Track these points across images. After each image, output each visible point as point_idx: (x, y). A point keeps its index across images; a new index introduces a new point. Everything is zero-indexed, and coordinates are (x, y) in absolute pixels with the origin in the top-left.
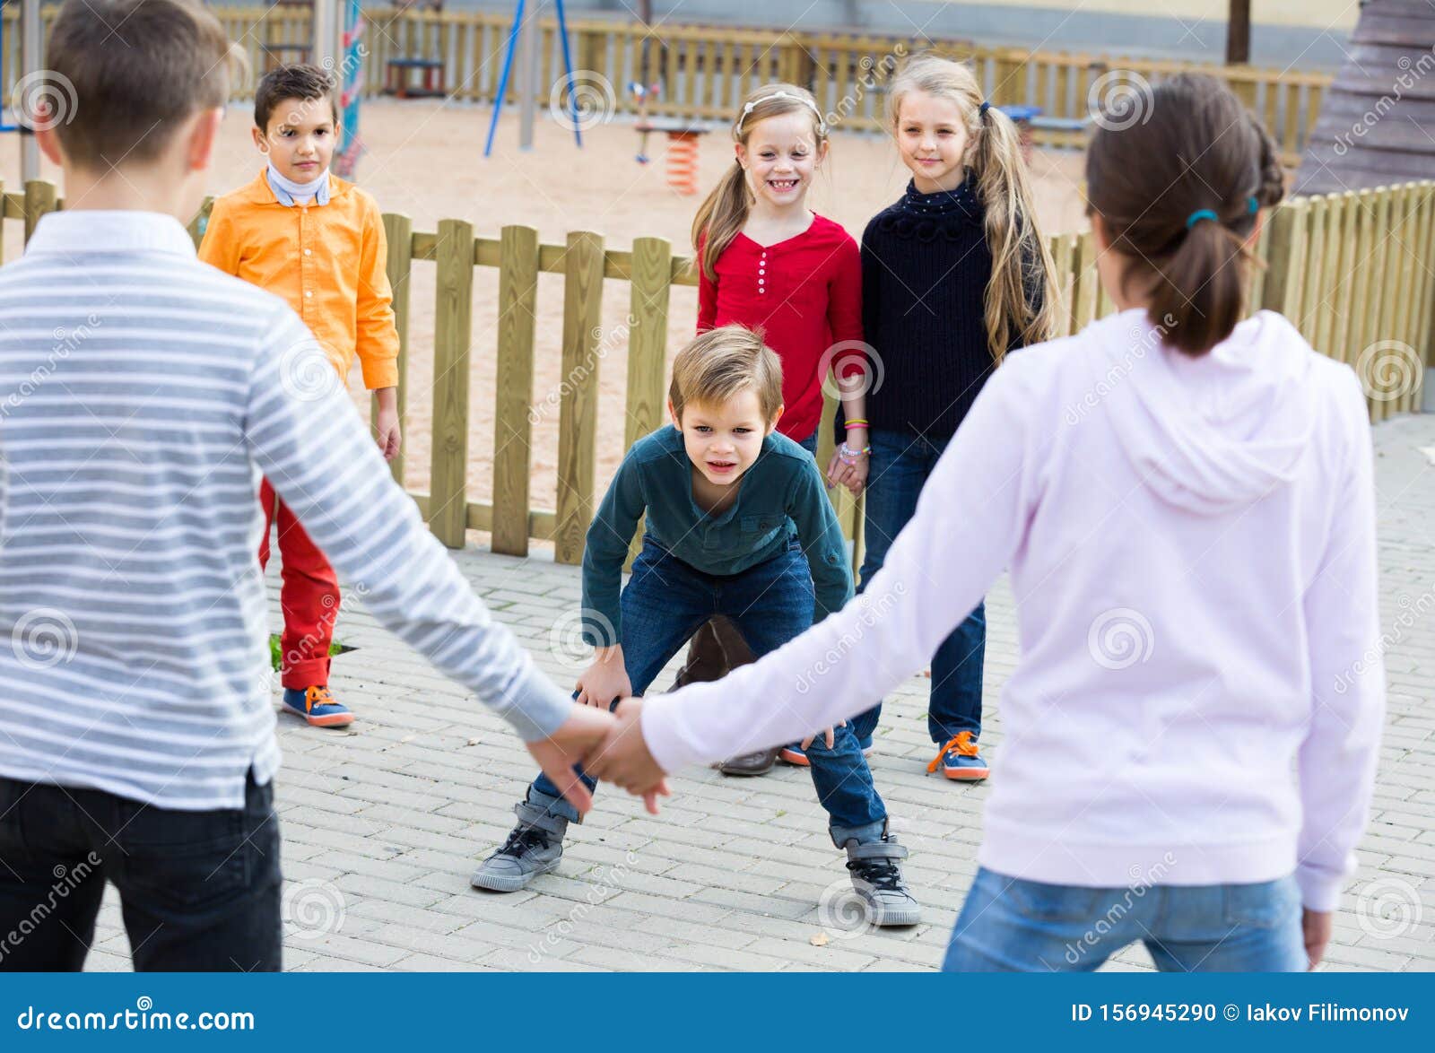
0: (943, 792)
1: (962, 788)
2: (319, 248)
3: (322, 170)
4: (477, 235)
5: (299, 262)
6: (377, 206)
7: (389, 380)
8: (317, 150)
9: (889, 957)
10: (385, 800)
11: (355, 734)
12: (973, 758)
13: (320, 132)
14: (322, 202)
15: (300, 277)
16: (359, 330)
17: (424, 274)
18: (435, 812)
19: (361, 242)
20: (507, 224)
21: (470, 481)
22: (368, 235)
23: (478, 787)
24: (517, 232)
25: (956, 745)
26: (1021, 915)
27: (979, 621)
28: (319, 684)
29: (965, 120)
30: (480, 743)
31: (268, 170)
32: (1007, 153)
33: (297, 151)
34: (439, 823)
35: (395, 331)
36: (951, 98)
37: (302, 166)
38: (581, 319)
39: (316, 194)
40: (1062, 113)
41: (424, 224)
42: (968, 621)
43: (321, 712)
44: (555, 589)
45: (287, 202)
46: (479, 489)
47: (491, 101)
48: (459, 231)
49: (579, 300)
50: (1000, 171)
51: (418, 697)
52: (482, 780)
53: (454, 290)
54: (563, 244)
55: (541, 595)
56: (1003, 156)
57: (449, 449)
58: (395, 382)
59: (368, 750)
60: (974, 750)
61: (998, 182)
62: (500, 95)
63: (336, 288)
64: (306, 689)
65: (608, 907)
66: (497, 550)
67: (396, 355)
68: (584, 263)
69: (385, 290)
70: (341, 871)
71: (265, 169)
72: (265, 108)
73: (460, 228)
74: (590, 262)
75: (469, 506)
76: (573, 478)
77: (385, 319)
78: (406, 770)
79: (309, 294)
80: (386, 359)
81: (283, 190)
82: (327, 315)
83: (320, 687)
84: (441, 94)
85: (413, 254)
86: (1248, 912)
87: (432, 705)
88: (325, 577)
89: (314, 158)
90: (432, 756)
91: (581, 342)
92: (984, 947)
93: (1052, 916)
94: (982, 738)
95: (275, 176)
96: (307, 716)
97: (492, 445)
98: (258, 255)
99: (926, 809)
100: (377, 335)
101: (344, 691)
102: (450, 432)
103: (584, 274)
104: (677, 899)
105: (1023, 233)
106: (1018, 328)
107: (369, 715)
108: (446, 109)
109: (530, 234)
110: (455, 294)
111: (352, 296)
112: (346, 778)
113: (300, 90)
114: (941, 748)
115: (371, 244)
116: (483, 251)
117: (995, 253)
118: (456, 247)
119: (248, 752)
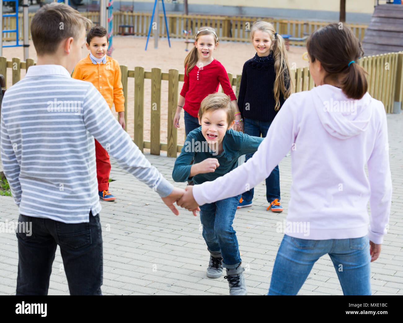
0: (271, 215)
1: (276, 214)
2: (104, 75)
3: (104, 55)
4: (145, 71)
5: (98, 79)
6: (118, 64)
7: (122, 109)
8: (103, 50)
9: (258, 259)
10: (124, 220)
11: (116, 203)
12: (279, 206)
13: (104, 45)
14: (104, 63)
15: (98, 83)
16: (114, 97)
17: (131, 81)
18: (138, 223)
19: (115, 73)
20: (153, 68)
21: (144, 136)
22: (116, 71)
23: (149, 216)
24: (156, 70)
25: (274, 203)
26: (296, 247)
27: (277, 170)
28: (106, 190)
29: (271, 38)
30: (149, 204)
31: (90, 54)
32: (281, 46)
33: (97, 50)
34: (139, 225)
35: (124, 97)
36: (267, 32)
37: (99, 54)
38: (173, 92)
39: (103, 61)
40: (297, 36)
41: (131, 68)
42: (274, 170)
43: (107, 197)
44: (167, 164)
45: (95, 63)
46: (147, 138)
47: (147, 36)
48: (140, 70)
49: (172, 87)
50: (279, 51)
51: (132, 193)
52: (150, 214)
53: (139, 85)
54: (168, 72)
55: (164, 165)
56: (280, 47)
57: (139, 127)
58: (124, 110)
59: (120, 207)
60: (279, 204)
61: (279, 54)
62: (149, 34)
63: (108, 86)
64: (103, 191)
65: (184, 247)
66: (152, 154)
67: (124, 103)
68: (173, 77)
69: (121, 86)
70: (114, 239)
71: (89, 54)
72: (89, 39)
73: (141, 69)
74: (175, 77)
75: (144, 142)
76: (171, 134)
77: (121, 93)
78: (129, 212)
79: (101, 87)
80: (121, 104)
81: (94, 60)
82: (106, 93)
83: (107, 191)
84: (133, 34)
85: (128, 76)
86: (356, 246)
87: (136, 195)
88: (107, 161)
89: (102, 52)
90: (136, 208)
91: (173, 98)
92: (286, 256)
93: (304, 248)
94: (281, 201)
95: (92, 56)
96: (103, 198)
97: (150, 126)
98: (88, 77)
99: (267, 220)
100: (118, 98)
101: (113, 191)
102: (139, 123)
103: (174, 81)
104: (202, 244)
105: (284, 68)
106: (282, 93)
107: (119, 197)
108: (135, 38)
109: (159, 70)
110: (139, 86)
111: (112, 88)
112: (114, 214)
113: (99, 34)
114: (270, 204)
115: (117, 74)
116: (147, 75)
117: (277, 73)
118: (139, 74)
119: (90, 207)
